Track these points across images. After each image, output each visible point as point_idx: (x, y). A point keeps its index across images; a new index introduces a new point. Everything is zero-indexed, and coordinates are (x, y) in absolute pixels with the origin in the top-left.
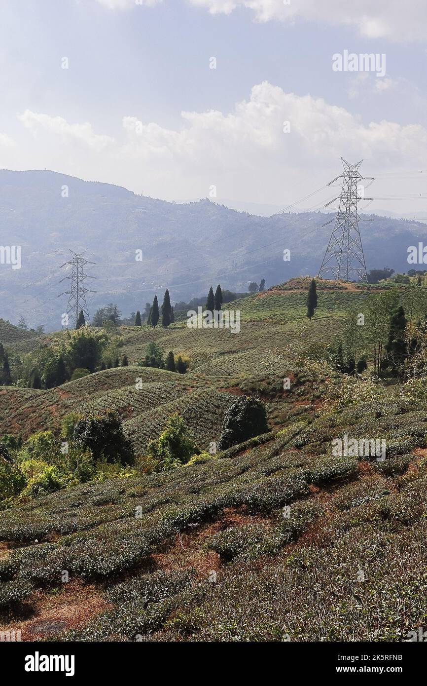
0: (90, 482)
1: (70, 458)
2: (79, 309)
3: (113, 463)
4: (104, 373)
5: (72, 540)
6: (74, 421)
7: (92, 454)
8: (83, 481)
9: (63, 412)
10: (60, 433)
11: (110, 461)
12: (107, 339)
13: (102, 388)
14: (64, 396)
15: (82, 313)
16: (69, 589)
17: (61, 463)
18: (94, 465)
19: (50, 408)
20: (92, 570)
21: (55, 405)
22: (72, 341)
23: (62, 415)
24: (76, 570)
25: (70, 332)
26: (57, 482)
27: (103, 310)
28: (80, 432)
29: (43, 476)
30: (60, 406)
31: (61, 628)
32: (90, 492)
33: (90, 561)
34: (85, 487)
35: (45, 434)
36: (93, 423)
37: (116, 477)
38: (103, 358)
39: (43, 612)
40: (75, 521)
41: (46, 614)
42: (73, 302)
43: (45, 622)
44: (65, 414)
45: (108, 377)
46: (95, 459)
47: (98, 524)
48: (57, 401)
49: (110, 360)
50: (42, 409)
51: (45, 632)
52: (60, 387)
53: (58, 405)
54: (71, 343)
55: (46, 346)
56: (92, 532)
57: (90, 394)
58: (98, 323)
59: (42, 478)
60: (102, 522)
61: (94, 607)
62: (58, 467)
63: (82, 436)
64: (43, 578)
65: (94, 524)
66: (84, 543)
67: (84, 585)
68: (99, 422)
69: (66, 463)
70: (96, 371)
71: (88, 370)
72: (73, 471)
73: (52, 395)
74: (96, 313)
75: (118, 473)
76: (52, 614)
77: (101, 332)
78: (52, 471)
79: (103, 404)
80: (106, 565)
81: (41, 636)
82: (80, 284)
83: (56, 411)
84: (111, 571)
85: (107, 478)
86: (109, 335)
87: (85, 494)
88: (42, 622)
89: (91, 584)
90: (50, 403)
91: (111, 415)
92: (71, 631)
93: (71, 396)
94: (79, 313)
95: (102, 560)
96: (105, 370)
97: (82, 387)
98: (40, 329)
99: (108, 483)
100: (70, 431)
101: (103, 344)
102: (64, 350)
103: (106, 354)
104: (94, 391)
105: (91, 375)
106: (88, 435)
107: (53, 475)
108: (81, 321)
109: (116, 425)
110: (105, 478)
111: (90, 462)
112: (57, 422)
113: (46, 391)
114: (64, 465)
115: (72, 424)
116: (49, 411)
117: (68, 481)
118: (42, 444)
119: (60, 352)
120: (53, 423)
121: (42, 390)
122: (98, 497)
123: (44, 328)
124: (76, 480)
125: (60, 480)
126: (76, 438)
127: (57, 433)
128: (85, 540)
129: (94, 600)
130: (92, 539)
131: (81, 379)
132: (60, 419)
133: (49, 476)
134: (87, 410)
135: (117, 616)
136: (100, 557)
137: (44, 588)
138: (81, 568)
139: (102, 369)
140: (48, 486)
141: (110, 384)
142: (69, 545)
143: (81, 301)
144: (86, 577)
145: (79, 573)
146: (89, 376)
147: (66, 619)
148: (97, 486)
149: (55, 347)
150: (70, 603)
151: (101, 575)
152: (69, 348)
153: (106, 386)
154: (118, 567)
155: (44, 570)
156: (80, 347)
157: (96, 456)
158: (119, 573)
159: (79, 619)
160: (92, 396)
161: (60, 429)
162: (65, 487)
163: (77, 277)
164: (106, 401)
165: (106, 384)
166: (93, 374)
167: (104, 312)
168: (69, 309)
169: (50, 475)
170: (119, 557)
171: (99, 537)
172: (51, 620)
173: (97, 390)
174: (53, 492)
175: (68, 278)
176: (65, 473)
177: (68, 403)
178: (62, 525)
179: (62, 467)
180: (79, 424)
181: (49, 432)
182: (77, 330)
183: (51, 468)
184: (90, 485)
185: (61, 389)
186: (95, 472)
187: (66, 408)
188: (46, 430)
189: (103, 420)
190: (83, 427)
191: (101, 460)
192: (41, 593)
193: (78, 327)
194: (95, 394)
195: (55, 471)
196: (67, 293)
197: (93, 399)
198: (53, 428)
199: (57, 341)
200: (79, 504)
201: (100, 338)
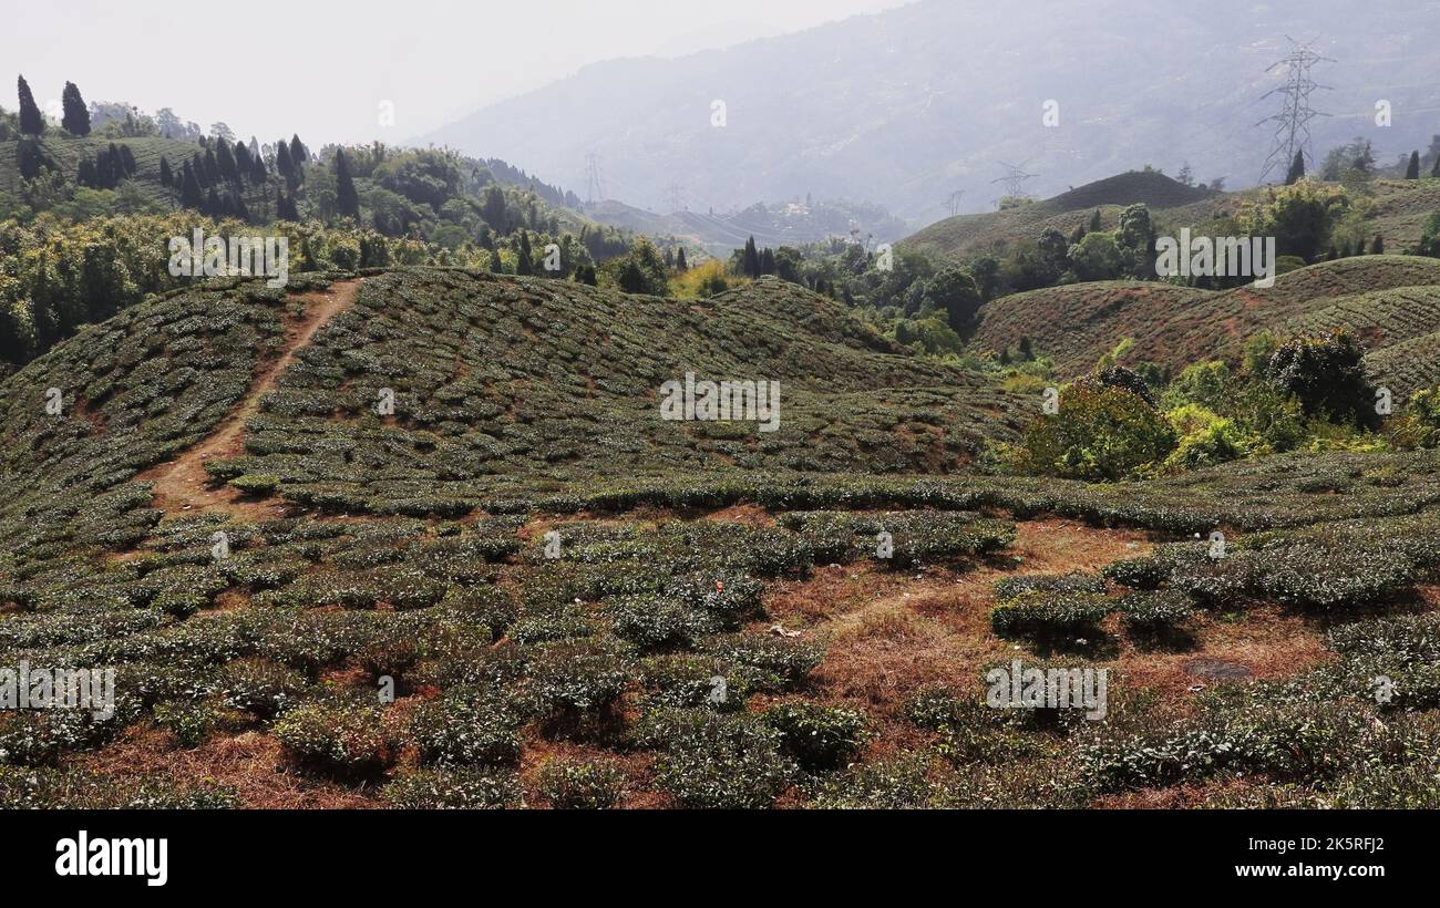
0: (1292, 452)
1: (1259, 407)
2: (1295, 149)
3: (1340, 424)
4: (1334, 265)
5: (1264, 541)
6: (1267, 347)
7: (1301, 404)
8: (1280, 449)
9: (1248, 332)
10: (1240, 366)
11: (1335, 420)
12: (1345, 202)
13: (1327, 292)
14: (1252, 302)
15: (1300, 152)
16: (1256, 618)
17: (1242, 416)
18: (1303, 425)
19: (1223, 322)
20: (1302, 593)
21: (1235, 318)
22: (1277, 205)
23: (1245, 336)
24: (1271, 591)
25: (1275, 190)
26: (1232, 447)
27: (1343, 150)
28: (1281, 365)
29: (1208, 433)
30: (1243, 320)
31: (1241, 675)
32: (1295, 468)
33: (1297, 580)
34: (1284, 460)
35: (1212, 365)
36: (1306, 351)
37: (1343, 448)
38: (1334, 238)
39: (1208, 645)
40: (1268, 514)
41: (1211, 650)
42: (1285, 134)
43: (1212, 661)
44: (1251, 334)
45: (1338, 273)
46: (1307, 414)
47: (1310, 523)
48: (1239, 312)
49: (1348, 243)
50: (1210, 323)
51: (1212, 676)
52: (1246, 286)
53: (1241, 318)
54: (1273, 211)
55: (1225, 214)
56: (1301, 534)
57: (1301, 301)
58: (1331, 175)
59: (1205, 438)
60: (1317, 519)
61: (1300, 653)
62: (1236, 421)
63: (1284, 373)
64: (1211, 594)
65: (1303, 521)
66: (1287, 549)
67: (1283, 616)
68: (1319, 351)
69: (1251, 416)
70: (1318, 261)
71: (1301, 259)
72: (1262, 430)
73: (1229, 301)
74: (1325, 156)
75: (1347, 443)
76: (1225, 650)
77: (1335, 190)
78: (1224, 428)
79: (1326, 321)
80: (1326, 589)
81: (1204, 682)
82: (1302, 102)
83: (1235, 327)
84: (1336, 601)
85: (1325, 449)
86: (1349, 197)
87: (1283, 470)
88: (1207, 662)
89: (1295, 615)
90: (1226, 315)
91: (1343, 339)
92: (1261, 682)
93: (1265, 303)
94: (1293, 155)
95: (1321, 580)
96: (1337, 261)
97: (1288, 289)
98: (1218, 183)
99: (1327, 456)
100: (1261, 364)
101: (1337, 213)
102: (1259, 223)
103: (1341, 232)
104: (1311, 297)
105: (1308, 267)
106: (1296, 371)
107: (1226, 434)
108: (1297, 170)
109: (1352, 358)
110: (1323, 448)
111: (1297, 419)
112: (1236, 347)
113: (1220, 293)
114: (1247, 419)
115: (1262, 353)
116: (1223, 327)
117: (1252, 447)
118: (1206, 382)
119: (1250, 226)
120: (1228, 348)
121: (1212, 292)
122: (1309, 479)
123: (1225, 182)
124: (1267, 446)
125: (1237, 444)
126: (1273, 376)
127: (1234, 365)
128: (1288, 544)
129: (1301, 643)
130: (1302, 544)
131: (1287, 274)
132: (1241, 342)
133: (1218, 435)
134: (1294, 330)
135: (1346, 673)
136: (1317, 575)
137: (1211, 609)
138: (1281, 589)
139: (1330, 258)
140: (1216, 451)
141: (1344, 287)
142: (1259, 549)
143: (1300, 134)
144: (1287, 603)
145: (1277, 596)
146: (1303, 269)
147: (1249, 663)
148: (1307, 460)
149: (1242, 217)
150: (1256, 640)
151: (1317, 604)
152: (1270, 218)
153: (1335, 288)
154: (1350, 595)
155: (1214, 581)
156: (1291, 218)
157: (1309, 409)
158: (1351, 607)
159: (1273, 667)
160: (1306, 304)
161: (1239, 360)
162: (1246, 456)
163: (1294, 88)
164: (1332, 315)
165: (1335, 284)
166: (1312, 267)
167: (1344, 154)
168: (1275, 148)
169: (1222, 434)
170: (1354, 581)
171: (1316, 542)
172: (1223, 661)
173: (1318, 295)
174: (1223, 462)
175: (1280, 90)
176: (1247, 433)
177: (1259, 315)
178: (1244, 516)
179: (1243, 423)
180: (1281, 353)
181: (1220, 363)
182: (1289, 187)
183: (1222, 423)
184: (1293, 458)
185: (1247, 291)
186: (1303, 437)
187: (1255, 323)
188: (1215, 359)
189: (1325, 347)
190: (1287, 357)
191: (1318, 418)
192: (1206, 616)
193: (1291, 180)
194: (1313, 303)
195: (1230, 428)
196: (1275, 117)
197: (1307, 310)
198: (1226, 356)
199: (1248, 206)
200: (1273, 486)
201: (1332, 201)
